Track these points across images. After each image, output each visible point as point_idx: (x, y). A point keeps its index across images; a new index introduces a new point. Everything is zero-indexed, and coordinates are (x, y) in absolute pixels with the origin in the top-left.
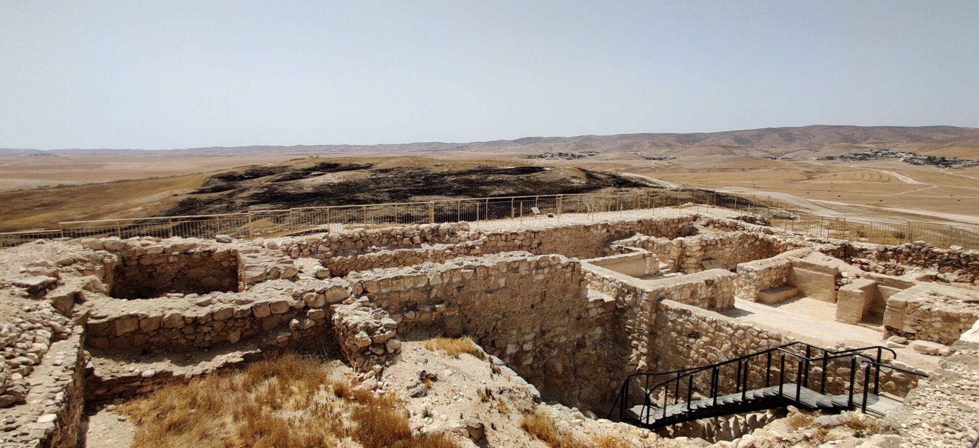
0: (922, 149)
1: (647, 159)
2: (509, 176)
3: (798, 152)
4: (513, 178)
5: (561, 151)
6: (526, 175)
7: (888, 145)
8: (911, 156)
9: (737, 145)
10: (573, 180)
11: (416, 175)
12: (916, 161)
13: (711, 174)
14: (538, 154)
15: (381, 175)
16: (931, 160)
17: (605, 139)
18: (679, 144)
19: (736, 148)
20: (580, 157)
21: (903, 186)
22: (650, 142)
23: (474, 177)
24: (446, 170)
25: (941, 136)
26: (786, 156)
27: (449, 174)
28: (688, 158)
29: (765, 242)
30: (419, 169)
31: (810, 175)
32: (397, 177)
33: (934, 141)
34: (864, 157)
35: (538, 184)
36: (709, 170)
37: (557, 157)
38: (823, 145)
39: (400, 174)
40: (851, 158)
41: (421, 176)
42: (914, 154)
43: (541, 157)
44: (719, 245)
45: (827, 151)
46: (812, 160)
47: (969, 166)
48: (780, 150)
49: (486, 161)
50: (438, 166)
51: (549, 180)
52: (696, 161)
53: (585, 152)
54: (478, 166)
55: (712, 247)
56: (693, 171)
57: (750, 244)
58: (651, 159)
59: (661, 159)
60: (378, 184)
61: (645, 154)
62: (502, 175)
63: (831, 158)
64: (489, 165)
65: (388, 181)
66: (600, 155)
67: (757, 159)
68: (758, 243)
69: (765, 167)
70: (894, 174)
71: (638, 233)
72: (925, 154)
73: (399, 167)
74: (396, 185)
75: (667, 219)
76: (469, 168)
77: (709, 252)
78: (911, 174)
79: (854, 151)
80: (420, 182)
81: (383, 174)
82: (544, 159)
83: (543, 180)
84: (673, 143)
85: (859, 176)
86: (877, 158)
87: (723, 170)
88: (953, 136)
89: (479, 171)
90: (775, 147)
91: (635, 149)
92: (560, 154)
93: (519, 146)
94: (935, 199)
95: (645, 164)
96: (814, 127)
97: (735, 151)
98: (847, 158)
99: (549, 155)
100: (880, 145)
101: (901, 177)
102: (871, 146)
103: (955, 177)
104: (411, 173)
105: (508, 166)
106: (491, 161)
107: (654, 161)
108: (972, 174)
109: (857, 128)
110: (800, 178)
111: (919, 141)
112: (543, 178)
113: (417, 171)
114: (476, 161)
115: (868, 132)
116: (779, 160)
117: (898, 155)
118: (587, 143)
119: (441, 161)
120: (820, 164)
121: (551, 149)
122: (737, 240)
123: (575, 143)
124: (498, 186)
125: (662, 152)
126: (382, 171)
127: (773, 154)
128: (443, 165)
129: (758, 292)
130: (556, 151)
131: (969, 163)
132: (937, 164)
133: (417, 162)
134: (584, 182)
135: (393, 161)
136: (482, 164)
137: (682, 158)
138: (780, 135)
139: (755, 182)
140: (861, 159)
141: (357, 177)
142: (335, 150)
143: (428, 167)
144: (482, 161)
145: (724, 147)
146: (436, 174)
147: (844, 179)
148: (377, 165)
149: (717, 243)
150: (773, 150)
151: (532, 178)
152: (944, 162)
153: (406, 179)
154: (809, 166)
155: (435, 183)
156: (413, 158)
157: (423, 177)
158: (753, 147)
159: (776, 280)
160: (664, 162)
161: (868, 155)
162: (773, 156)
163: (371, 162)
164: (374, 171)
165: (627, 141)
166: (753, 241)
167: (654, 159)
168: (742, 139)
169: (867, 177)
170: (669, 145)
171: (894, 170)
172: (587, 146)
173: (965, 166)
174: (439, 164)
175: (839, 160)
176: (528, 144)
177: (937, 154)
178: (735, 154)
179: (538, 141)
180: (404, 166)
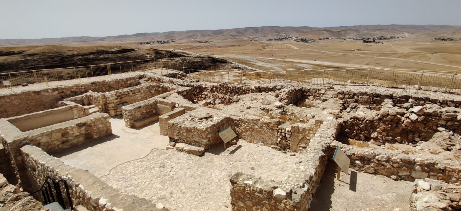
0: (299, 35)
1: (200, 42)
2: (112, 55)
3: (259, 38)
4: (114, 56)
5: (158, 40)
6: (122, 54)
7: (289, 34)
8: (296, 38)
9: (237, 35)
10: (148, 55)
11: (55, 56)
12: (298, 40)
13: (227, 48)
14: (146, 42)
15: (28, 58)
16: (302, 40)
17: (180, 33)
18: (214, 35)
19: (237, 36)
20: (168, 42)
21: (294, 50)
22: (201, 34)
23: (91, 56)
24: (75, 53)
25: (305, 30)
26: (256, 39)
27: (77, 55)
28: (217, 41)
29: (164, 88)
30: (57, 53)
31: (264, 47)
32: (41, 58)
33: (304, 32)
34: (282, 39)
35: (128, 58)
36: (227, 46)
37: (156, 43)
38: (269, 34)
39: (43, 57)
40: (278, 39)
41: (58, 57)
42: (297, 38)
43: (148, 43)
44: (131, 94)
45: (270, 37)
46: (265, 41)
47: (313, 42)
48: (253, 37)
49: (101, 47)
50: (71, 50)
51: (134, 56)
52: (221, 43)
53: (170, 40)
54: (96, 50)
55: (125, 96)
56: (220, 47)
57: (155, 91)
58: (201, 42)
59: (206, 42)
60: (26, 63)
61: (199, 40)
62: (108, 55)
63: (271, 40)
64: (103, 49)
65: (34, 61)
66: (178, 41)
67: (245, 41)
68: (160, 89)
69: (248, 44)
70: (291, 45)
71: (90, 91)
72: (300, 37)
73: (43, 52)
74: (39, 64)
75: (117, 80)
76: (90, 51)
77: (123, 99)
78: (296, 46)
79: (279, 37)
80: (57, 61)
81: (31, 57)
82: (149, 44)
83: (131, 56)
84: (211, 34)
85: (280, 47)
86: (286, 40)
87: (232, 46)
88: (309, 30)
89: (97, 53)
90: (252, 35)
91: (194, 37)
92: (158, 42)
93: (136, 38)
94: (302, 55)
95: (199, 45)
96: (265, 27)
97: (237, 37)
98: (276, 39)
99: (152, 42)
100: (287, 34)
101: (293, 47)
102: (284, 34)
103: (309, 46)
104: (51, 55)
105: (114, 49)
106: (104, 47)
107: (203, 43)
108: (313, 45)
109: (280, 27)
110: (261, 48)
111: (299, 32)
112: (131, 55)
113: (56, 54)
114: (95, 47)
115: (284, 29)
116: (253, 41)
117: (292, 38)
118: (171, 35)
119: (72, 48)
120: (268, 42)
121: (153, 39)
122: (145, 89)
123: (165, 36)
124: (105, 61)
125: (206, 39)
126: (30, 55)
127: (251, 38)
128: (74, 50)
129: (132, 122)
130: (155, 40)
131: (313, 41)
132: (304, 41)
133: (56, 48)
134: (153, 56)
135: (39, 48)
136: (99, 48)
137: (215, 41)
138: (254, 30)
139: (244, 51)
140: (281, 40)
141: (9, 60)
142: (12, 42)
143: (64, 51)
144: (99, 47)
145: (232, 36)
146: (69, 56)
147: (275, 48)
148: (27, 52)
149: (129, 93)
150: (251, 37)
151: (125, 55)
152: (305, 40)
153: (47, 60)
154: (264, 43)
155: (67, 61)
156: (53, 46)
157: (60, 58)
158: (244, 35)
159: (146, 113)
160: (207, 44)
161: (283, 38)
162: (251, 39)
163: (23, 50)
164: (24, 56)
165: (190, 34)
166: (157, 88)
167: (203, 42)
168: (240, 32)
169: (283, 47)
170: (209, 35)
171: (291, 44)
172: (172, 37)
173: (312, 42)
174: (71, 49)
175: (274, 41)
176: (140, 36)
177: (304, 37)
178: (237, 39)
179: (146, 35)
180: (46, 51)
